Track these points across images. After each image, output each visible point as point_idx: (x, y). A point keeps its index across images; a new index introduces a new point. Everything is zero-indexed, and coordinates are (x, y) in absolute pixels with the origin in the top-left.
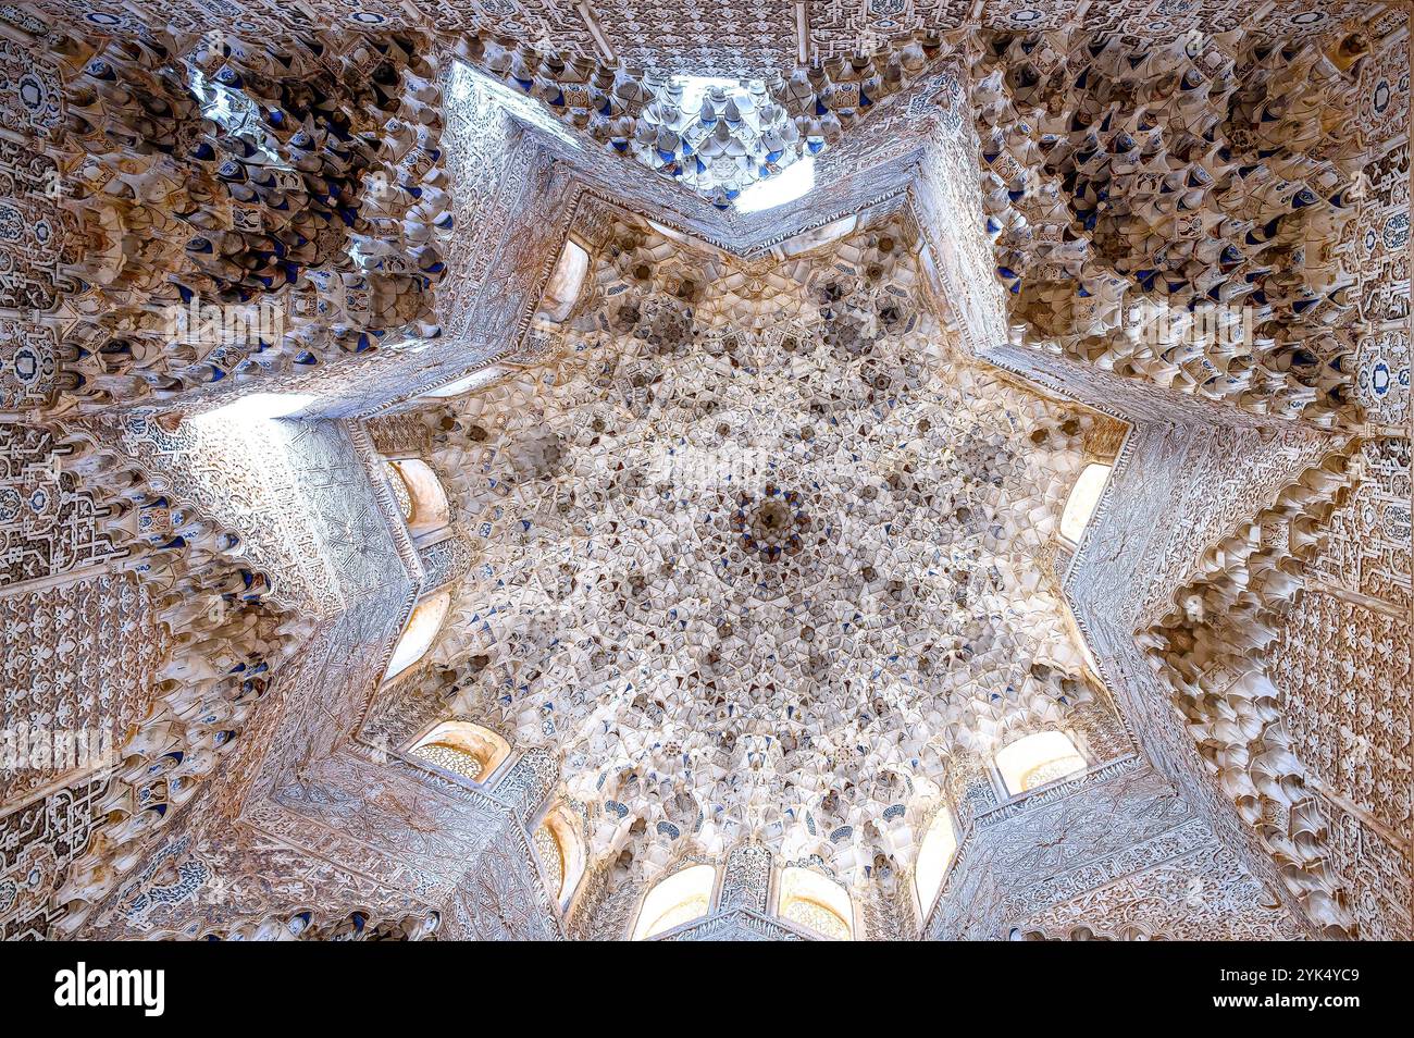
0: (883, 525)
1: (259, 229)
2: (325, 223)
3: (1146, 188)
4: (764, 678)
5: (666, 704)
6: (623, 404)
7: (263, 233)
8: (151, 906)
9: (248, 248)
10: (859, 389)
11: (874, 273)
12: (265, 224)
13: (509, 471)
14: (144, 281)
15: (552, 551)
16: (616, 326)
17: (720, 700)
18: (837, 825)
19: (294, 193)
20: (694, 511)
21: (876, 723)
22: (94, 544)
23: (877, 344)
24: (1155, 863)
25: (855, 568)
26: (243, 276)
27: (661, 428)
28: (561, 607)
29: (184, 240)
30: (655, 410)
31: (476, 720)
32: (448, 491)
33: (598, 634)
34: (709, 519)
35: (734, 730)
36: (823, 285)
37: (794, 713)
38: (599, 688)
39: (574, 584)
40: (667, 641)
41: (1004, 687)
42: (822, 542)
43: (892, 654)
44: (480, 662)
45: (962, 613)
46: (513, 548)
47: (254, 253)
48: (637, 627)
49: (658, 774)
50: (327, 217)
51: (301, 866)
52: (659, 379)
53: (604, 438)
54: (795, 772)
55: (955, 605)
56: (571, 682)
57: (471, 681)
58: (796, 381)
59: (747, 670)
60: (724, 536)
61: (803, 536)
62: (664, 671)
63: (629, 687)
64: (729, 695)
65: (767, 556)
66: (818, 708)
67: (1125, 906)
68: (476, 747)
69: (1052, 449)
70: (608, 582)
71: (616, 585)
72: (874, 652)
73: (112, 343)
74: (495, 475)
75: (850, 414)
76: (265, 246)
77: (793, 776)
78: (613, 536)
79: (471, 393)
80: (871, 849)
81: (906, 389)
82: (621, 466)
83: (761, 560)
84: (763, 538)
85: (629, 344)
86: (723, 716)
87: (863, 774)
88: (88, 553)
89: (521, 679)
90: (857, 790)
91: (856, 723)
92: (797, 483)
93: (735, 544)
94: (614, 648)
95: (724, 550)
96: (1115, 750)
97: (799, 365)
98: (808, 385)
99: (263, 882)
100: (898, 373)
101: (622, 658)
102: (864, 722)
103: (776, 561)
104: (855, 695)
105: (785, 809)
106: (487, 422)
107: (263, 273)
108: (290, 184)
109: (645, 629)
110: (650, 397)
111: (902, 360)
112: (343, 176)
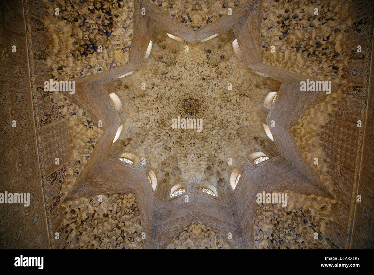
0: (219, 106)
1: (87, 38)
2: (101, 37)
3: (299, 27)
4: (192, 141)
5: (171, 148)
6: (160, 79)
7: (88, 39)
8: (78, 193)
9: (85, 43)
10: (214, 75)
11: (220, 47)
12: (89, 37)
13: (134, 96)
14: (63, 52)
15: (144, 114)
16: (158, 60)
17: (183, 147)
18: (211, 172)
19: (94, 29)
20: (174, 104)
21: (219, 151)
22: (58, 115)
23: (220, 63)
24: (289, 178)
25: (212, 116)
26: (85, 50)
27: (168, 84)
28: (147, 127)
29: (72, 42)
30: (167, 81)
31: (130, 152)
32: (121, 100)
33: (155, 133)
34: (177, 106)
35: (187, 153)
36: (207, 50)
37: (200, 149)
38: (157, 145)
39: (149, 121)
40: (170, 134)
41: (248, 142)
42: (204, 110)
43: (222, 135)
44: (130, 139)
45: (238, 126)
46: (136, 113)
47: (86, 44)
48: (164, 131)
49: (170, 163)
50: (102, 35)
51: (105, 184)
52: (167, 73)
53: (155, 87)
54: (201, 162)
55: (237, 124)
56: (150, 143)
57: (128, 144)
58: (200, 73)
59: (189, 140)
60: (181, 109)
61: (199, 109)
62: (171, 140)
63: (163, 144)
64: (185, 145)
65: (191, 114)
66: (205, 148)
67: (283, 187)
68: (131, 158)
69: (261, 88)
70: (156, 121)
71: (158, 121)
72: (218, 135)
73: (59, 67)
74: (131, 96)
75: (212, 80)
76: (88, 42)
77: (201, 163)
78: (157, 110)
79: (125, 77)
80: (218, 177)
81: (227, 74)
82: (158, 94)
83: (189, 115)
84: (189, 110)
85: (161, 65)
86: (184, 150)
87: (216, 162)
88: (57, 117)
89: (139, 143)
90: (215, 165)
91: (214, 151)
92: (198, 97)
93: (184, 111)
94: (159, 136)
95: (181, 113)
96: (275, 155)
97: (201, 69)
98: (202, 73)
99: (98, 187)
100: (224, 71)
101: (161, 138)
102: (216, 150)
103: (193, 115)
104: (214, 145)
105: (199, 170)
106: (129, 85)
107: (88, 49)
108: (94, 27)
109: (165, 131)
110: (166, 78)
111: (226, 68)
112: (107, 25)
